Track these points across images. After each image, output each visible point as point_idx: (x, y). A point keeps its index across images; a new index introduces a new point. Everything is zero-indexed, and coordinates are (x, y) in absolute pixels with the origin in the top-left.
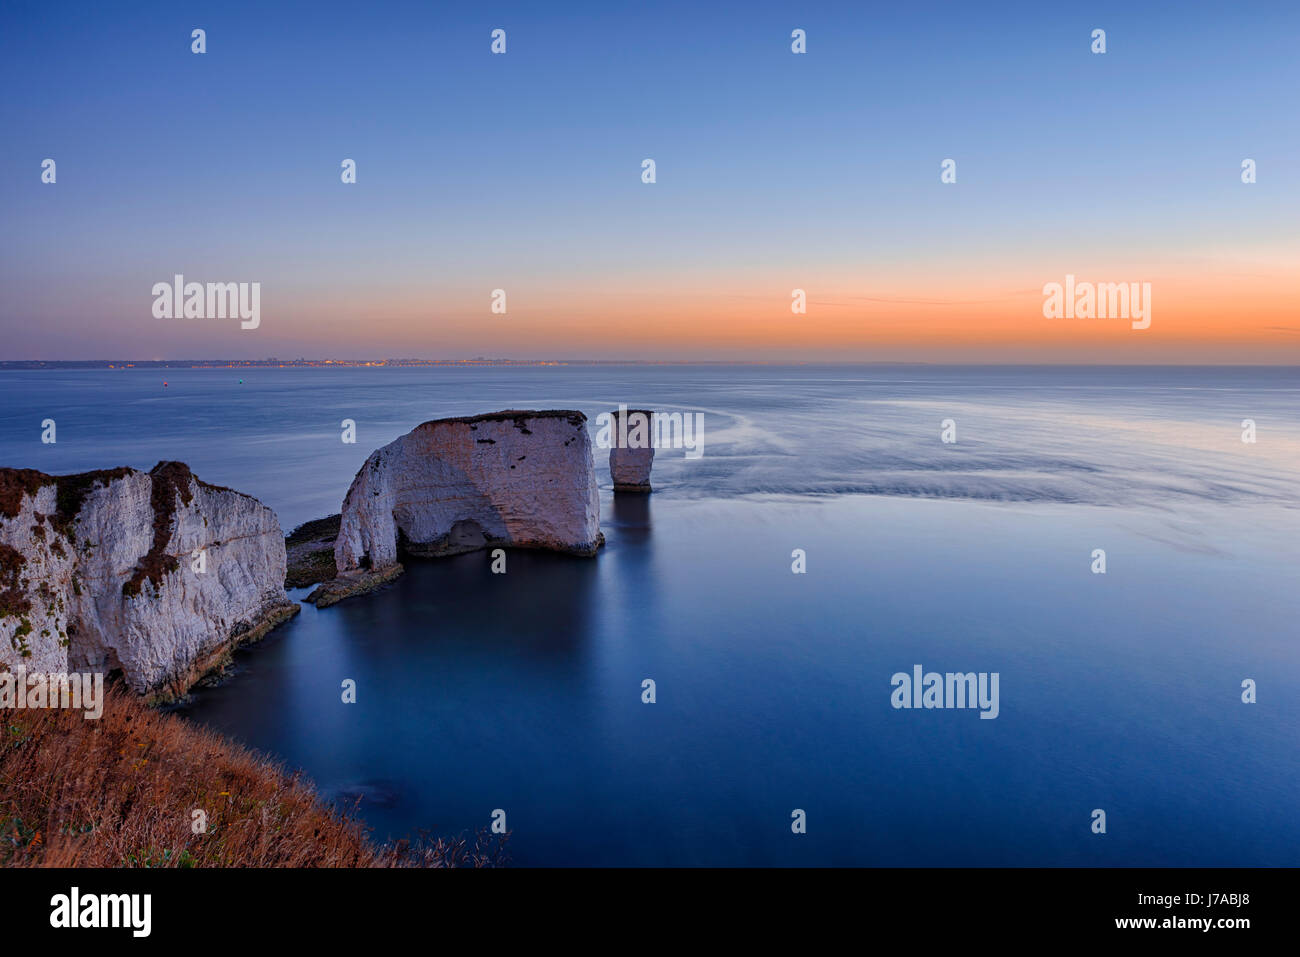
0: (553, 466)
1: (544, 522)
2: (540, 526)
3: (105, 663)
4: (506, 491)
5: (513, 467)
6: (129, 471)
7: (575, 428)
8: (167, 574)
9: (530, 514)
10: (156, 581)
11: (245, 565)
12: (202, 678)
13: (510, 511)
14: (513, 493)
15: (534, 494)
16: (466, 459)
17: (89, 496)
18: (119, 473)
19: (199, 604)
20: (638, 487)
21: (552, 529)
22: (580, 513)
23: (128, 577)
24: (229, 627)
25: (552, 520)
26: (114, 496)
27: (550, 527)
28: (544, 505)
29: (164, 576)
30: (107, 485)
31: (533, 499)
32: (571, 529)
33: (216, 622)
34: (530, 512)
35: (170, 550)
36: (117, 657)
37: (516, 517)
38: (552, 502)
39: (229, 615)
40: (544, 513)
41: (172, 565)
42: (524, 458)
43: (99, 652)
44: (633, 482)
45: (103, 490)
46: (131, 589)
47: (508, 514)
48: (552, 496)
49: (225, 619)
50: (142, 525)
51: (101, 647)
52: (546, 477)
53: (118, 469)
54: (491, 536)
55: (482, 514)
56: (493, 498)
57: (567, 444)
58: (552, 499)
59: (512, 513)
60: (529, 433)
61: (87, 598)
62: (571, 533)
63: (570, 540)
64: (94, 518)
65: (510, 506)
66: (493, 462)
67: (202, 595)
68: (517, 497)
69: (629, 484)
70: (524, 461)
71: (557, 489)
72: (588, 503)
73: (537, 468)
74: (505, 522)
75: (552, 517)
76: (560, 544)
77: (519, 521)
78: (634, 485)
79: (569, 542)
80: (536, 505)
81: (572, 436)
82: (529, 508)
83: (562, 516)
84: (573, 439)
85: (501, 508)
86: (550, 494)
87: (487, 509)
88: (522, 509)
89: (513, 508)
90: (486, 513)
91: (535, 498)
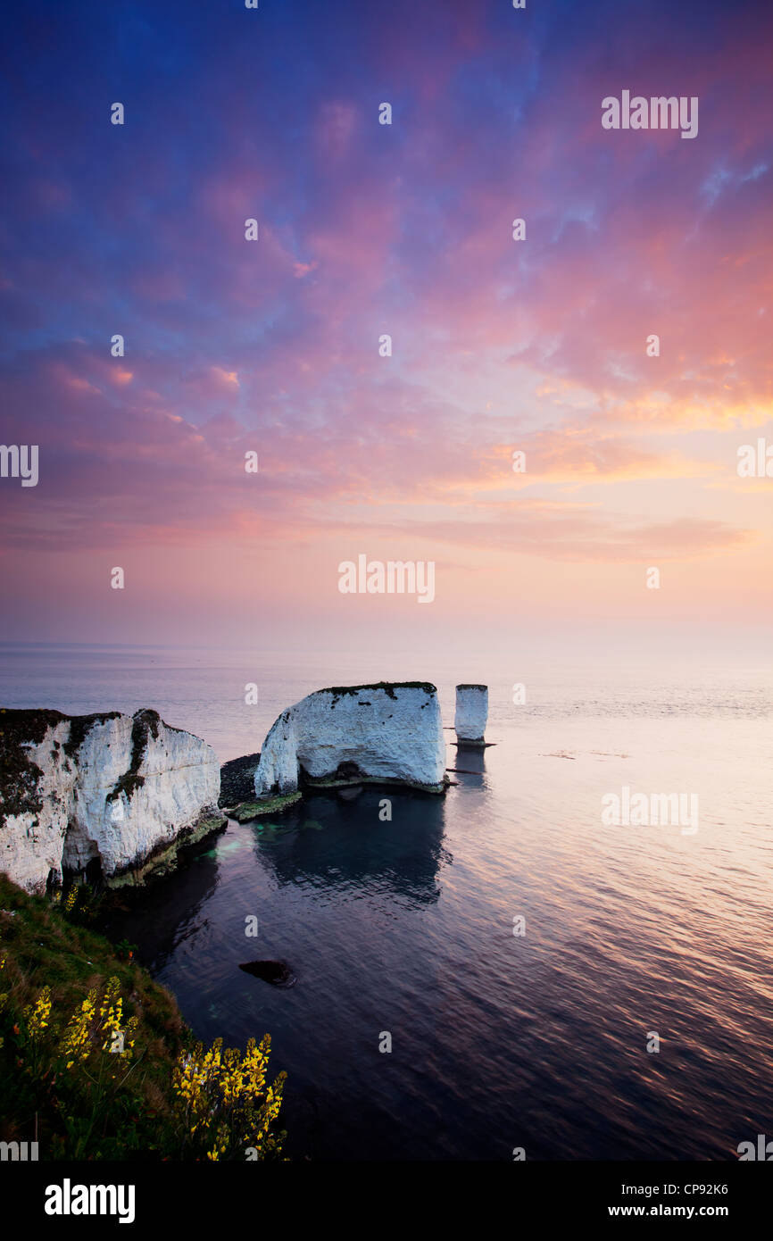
0: (412, 723)
1: (405, 765)
2: (402, 768)
3: (89, 852)
4: (377, 741)
5: (383, 723)
6: (118, 715)
7: (429, 696)
8: (137, 788)
9: (394, 759)
10: (129, 793)
11: (191, 786)
12: (154, 868)
13: (381, 755)
14: (383, 742)
15: (398, 744)
16: (350, 716)
17: (91, 731)
18: (113, 715)
19: (156, 813)
20: (476, 742)
21: (410, 770)
22: (431, 759)
23: (111, 790)
24: (177, 831)
25: (411, 764)
26: (108, 732)
27: (409, 769)
28: (406, 752)
29: (135, 791)
30: (103, 724)
31: (397, 748)
32: (424, 771)
33: (168, 826)
34: (395, 757)
35: (141, 773)
36: (97, 848)
37: (385, 761)
38: (410, 750)
39: (177, 822)
40: (406, 758)
41: (141, 782)
42: (391, 716)
43: (86, 844)
44: (472, 738)
45: (101, 727)
46: (111, 798)
47: (379, 758)
48: (411, 746)
49: (175, 824)
50: (124, 753)
51: (88, 840)
52: (407, 731)
53: (112, 713)
54: (366, 774)
55: (359, 758)
56: (369, 746)
57: (423, 707)
58: (411, 748)
59: (381, 758)
60: (396, 698)
61: (81, 804)
63: (424, 779)
64: (92, 747)
65: (380, 752)
66: (369, 719)
67: (159, 805)
68: (386, 746)
69: (469, 739)
70: (392, 718)
71: (415, 741)
72: (438, 752)
73: (401, 725)
74: (377, 764)
75: (412, 762)
76: (416, 782)
77: (387, 763)
78: (472, 740)
79: (423, 781)
80: (399, 752)
81: (426, 702)
82: (394, 754)
83: (418, 761)
84: (427, 704)
85: (374, 754)
86: (409, 744)
87: (364, 754)
88: (390, 755)
89: (383, 753)
90: (363, 757)
91: (399, 747)
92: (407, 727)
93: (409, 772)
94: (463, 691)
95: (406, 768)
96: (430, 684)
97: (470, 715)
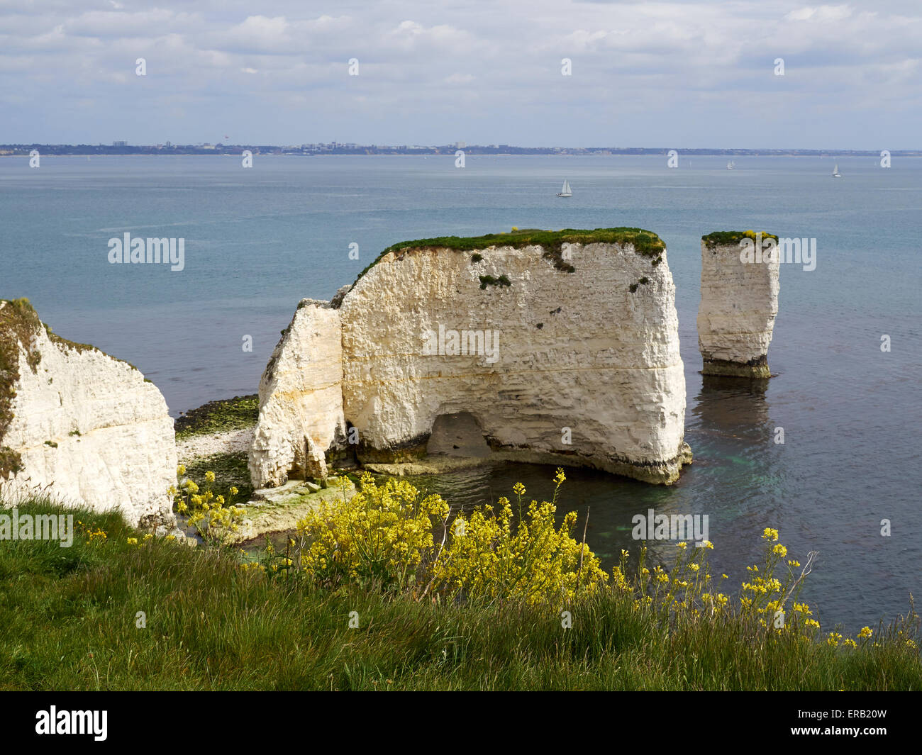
0: (608, 326)
1: (590, 422)
2: (582, 428)
4: (525, 367)
5: (540, 326)
7: (648, 262)
9: (564, 408)
11: (116, 471)
13: (534, 401)
14: (538, 369)
15: (575, 374)
16: (460, 311)
20: (746, 370)
21: (603, 434)
22: (652, 408)
25: (605, 418)
27: (600, 430)
28: (592, 392)
31: (572, 383)
32: (636, 436)
34: (568, 403)
37: (543, 412)
38: (604, 389)
40: (591, 405)
42: (559, 310)
44: (738, 360)
47: (528, 406)
48: (606, 378)
52: (596, 345)
54: (499, 442)
55: (484, 405)
56: (505, 378)
57: (633, 288)
58: (605, 383)
59: (533, 406)
60: (571, 270)
62: (636, 441)
63: (634, 453)
65: (532, 392)
66: (506, 318)
68: (545, 378)
69: (730, 362)
70: (560, 315)
71: (614, 366)
72: (667, 392)
73: (581, 329)
74: (523, 419)
75: (605, 414)
76: (616, 460)
77: (547, 418)
78: (740, 365)
79: (633, 458)
80: (577, 392)
81: (642, 275)
82: (565, 396)
83: (622, 412)
84: (644, 281)
85: (517, 396)
86: (601, 374)
87: (493, 397)
88: (554, 398)
89: (537, 396)
90: (491, 403)
91: (577, 380)
92: (595, 336)
93: (601, 439)
94: (719, 249)
95: (592, 427)
96: (646, 233)
97: (734, 306)
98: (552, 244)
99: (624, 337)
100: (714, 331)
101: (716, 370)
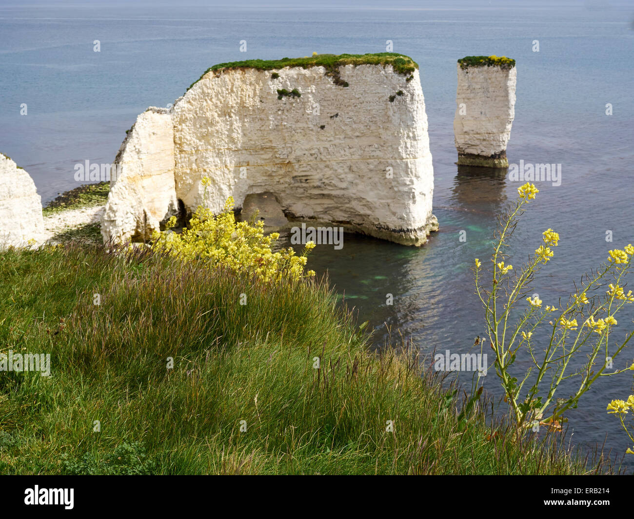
0: (373, 128)
1: (360, 199)
2: (354, 204)
4: (312, 158)
5: (323, 127)
7: (402, 79)
9: (341, 189)
13: (318, 183)
14: (322, 160)
15: (349, 163)
16: (263, 116)
20: (490, 161)
21: (370, 208)
22: (406, 189)
25: (370, 197)
27: (368, 205)
28: (361, 177)
31: (347, 170)
32: (393, 209)
34: (344, 185)
37: (325, 192)
38: (370, 175)
40: (360, 187)
42: (337, 115)
44: (484, 154)
47: (315, 187)
48: (371, 167)
52: (365, 141)
54: (293, 215)
55: (282, 187)
56: (297, 166)
57: (392, 99)
58: (371, 170)
59: (318, 187)
60: (346, 84)
62: (394, 214)
63: (392, 223)
65: (317, 177)
66: (297, 121)
68: (327, 166)
69: (478, 156)
70: (338, 119)
71: (378, 157)
72: (417, 177)
73: (353, 130)
74: (311, 197)
75: (371, 193)
76: (380, 228)
77: (329, 196)
78: (486, 158)
79: (392, 227)
80: (350, 177)
81: (398, 89)
82: (341, 180)
83: (384, 192)
84: (400, 93)
85: (306, 180)
86: (368, 164)
87: (288, 181)
88: (333, 182)
89: (321, 180)
90: (287, 185)
91: (350, 168)
92: (363, 135)
93: (368, 212)
94: (471, 69)
95: (361, 203)
96: (401, 57)
97: (481, 113)
98: (333, 66)
99: (386, 135)
100: (466, 132)
101: (468, 161)
